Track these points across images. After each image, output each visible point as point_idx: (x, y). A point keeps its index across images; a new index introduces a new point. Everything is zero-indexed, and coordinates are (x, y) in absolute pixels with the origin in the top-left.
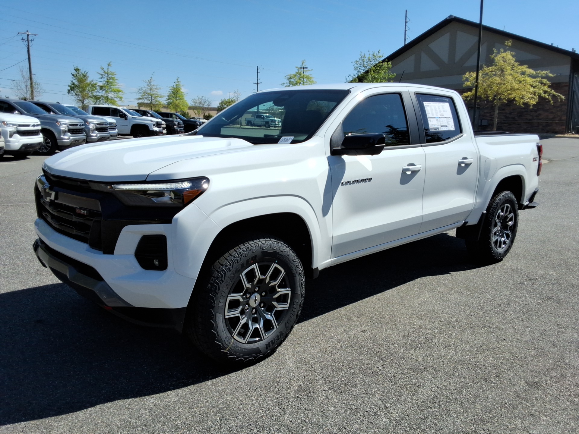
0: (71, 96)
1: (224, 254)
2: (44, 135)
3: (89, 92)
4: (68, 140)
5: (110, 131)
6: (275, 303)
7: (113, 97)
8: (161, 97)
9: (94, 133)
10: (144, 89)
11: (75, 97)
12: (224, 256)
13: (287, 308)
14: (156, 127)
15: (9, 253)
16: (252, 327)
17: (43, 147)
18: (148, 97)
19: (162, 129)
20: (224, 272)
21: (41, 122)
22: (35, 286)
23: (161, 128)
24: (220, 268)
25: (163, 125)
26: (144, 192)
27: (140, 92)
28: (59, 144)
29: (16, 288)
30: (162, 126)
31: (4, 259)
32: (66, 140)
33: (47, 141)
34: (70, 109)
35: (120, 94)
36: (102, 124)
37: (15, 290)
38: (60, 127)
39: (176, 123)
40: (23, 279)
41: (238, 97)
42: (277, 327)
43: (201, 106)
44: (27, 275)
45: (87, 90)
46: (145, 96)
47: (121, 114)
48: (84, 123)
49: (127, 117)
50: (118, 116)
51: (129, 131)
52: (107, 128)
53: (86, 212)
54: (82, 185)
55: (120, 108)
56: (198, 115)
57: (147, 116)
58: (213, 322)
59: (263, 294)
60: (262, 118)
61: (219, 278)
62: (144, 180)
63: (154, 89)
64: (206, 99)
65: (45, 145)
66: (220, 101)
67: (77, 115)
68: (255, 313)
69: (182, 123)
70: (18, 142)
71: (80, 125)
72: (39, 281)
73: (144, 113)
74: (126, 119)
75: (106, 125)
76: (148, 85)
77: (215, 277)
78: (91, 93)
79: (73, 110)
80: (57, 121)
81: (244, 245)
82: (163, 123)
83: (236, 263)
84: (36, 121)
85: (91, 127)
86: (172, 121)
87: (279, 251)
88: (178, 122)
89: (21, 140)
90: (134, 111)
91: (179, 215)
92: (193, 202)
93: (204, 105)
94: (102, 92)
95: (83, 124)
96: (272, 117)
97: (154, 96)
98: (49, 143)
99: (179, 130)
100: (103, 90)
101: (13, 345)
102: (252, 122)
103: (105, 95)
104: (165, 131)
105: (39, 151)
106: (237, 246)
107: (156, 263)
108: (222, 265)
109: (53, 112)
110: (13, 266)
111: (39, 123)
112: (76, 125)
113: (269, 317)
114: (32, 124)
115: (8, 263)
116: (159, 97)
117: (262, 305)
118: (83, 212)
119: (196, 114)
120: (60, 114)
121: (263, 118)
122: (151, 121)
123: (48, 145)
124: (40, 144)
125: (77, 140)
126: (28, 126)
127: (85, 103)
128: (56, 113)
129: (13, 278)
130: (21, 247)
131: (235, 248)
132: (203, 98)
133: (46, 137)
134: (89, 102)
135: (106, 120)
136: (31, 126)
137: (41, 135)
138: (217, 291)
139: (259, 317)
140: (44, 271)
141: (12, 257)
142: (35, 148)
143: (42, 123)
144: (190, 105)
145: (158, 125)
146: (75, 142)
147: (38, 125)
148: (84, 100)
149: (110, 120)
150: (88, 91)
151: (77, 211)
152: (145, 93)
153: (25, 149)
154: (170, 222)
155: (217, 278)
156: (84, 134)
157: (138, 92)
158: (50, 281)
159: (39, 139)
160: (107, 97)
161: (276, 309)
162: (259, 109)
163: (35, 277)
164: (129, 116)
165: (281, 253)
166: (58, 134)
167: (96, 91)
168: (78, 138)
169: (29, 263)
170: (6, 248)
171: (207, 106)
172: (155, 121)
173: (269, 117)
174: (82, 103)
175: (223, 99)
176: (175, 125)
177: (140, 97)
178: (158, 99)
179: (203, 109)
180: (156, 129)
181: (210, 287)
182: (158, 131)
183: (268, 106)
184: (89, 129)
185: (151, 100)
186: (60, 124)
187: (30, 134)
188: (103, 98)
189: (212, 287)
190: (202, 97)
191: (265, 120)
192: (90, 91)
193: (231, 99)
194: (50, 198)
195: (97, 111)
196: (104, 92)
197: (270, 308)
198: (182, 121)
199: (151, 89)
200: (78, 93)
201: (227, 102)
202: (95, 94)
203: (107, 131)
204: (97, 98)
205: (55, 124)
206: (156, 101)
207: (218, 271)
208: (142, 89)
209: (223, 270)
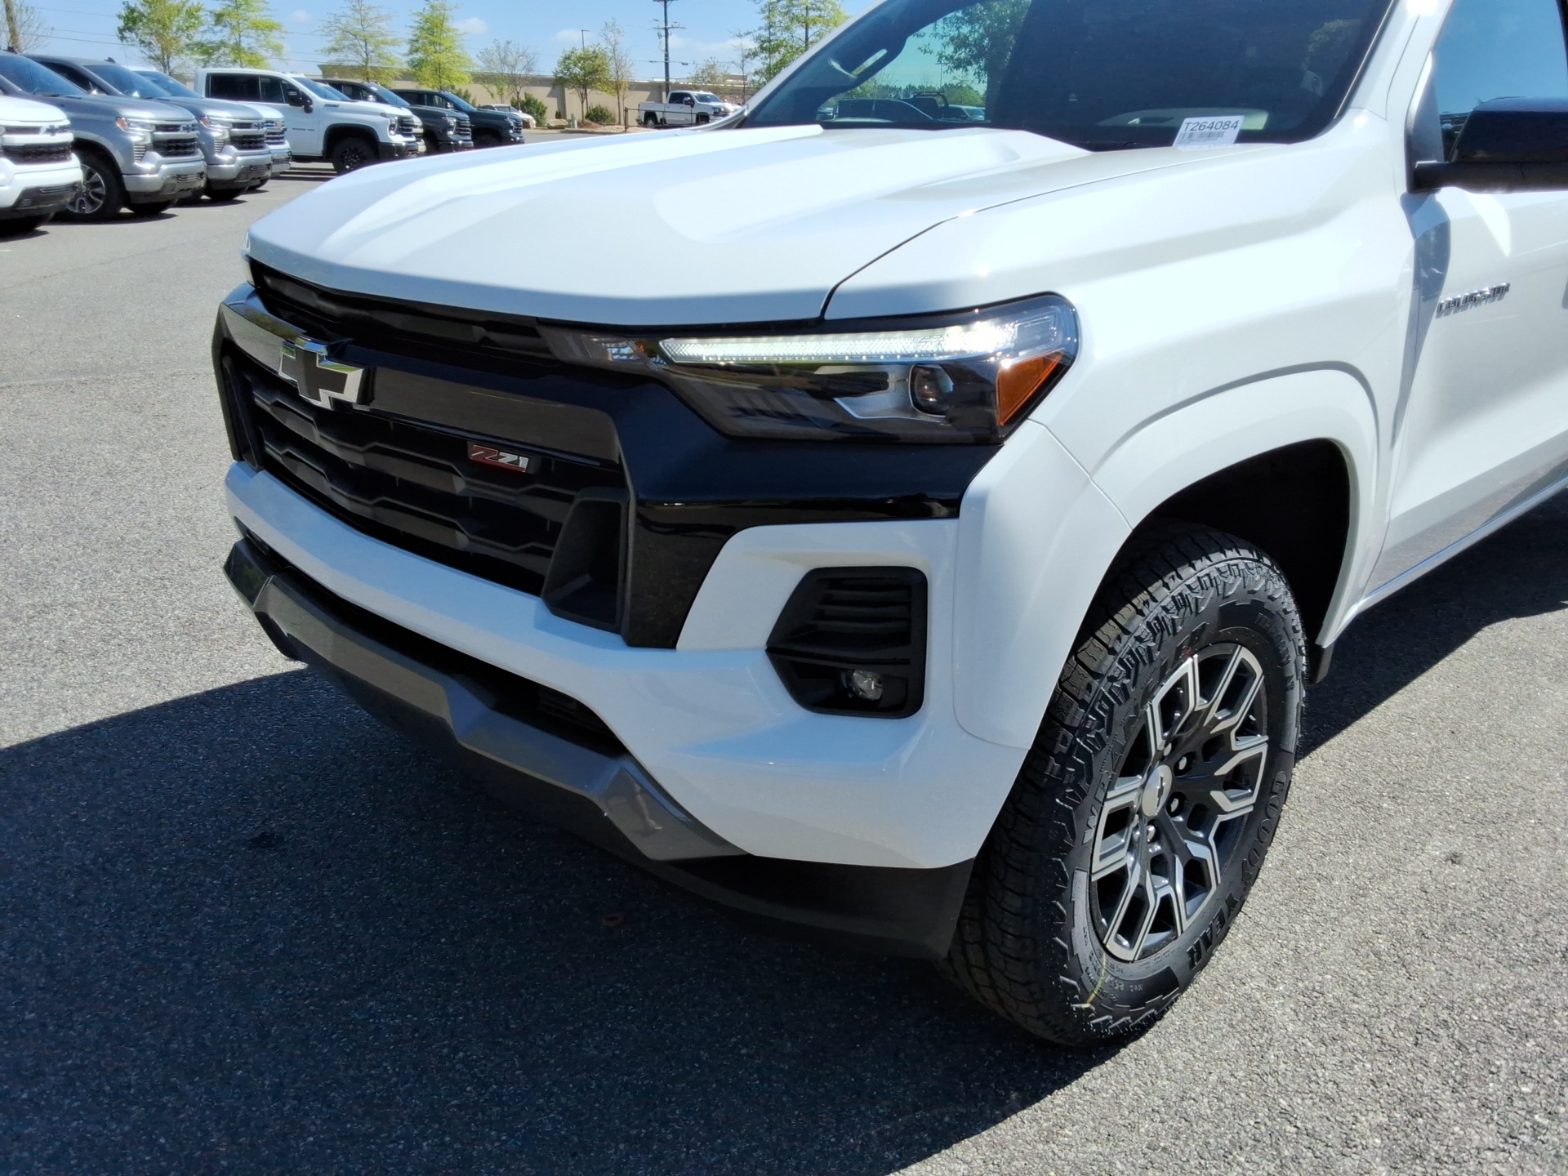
0: (131, 48)
1: (1099, 629)
2: (84, 161)
3: (180, 33)
4: (156, 176)
5: (272, 147)
6: (1218, 796)
7: (252, 45)
8: (394, 43)
9: (228, 153)
10: (343, 20)
11: (142, 49)
12: (1098, 634)
13: (1251, 809)
14: (397, 133)
15: (70, 558)
16: (1156, 896)
17: (83, 199)
18: (355, 45)
19: (413, 139)
20: (1106, 707)
21: (71, 119)
22: (203, 690)
23: (410, 135)
24: (1089, 687)
25: (416, 127)
26: (803, 370)
27: (332, 28)
28: (130, 186)
29: (135, 700)
30: (415, 130)
31: (60, 580)
32: (147, 176)
33: (93, 179)
34: (147, 80)
35: (275, 38)
36: (248, 126)
37: (133, 708)
38: (127, 134)
39: (452, 122)
40: (149, 658)
41: (616, 43)
42: (1219, 881)
43: (507, 71)
44: (159, 644)
45: (174, 29)
46: (347, 43)
47: (292, 93)
48: (196, 122)
49: (311, 103)
50: (281, 102)
51: (317, 146)
52: (261, 136)
53: (523, 462)
54: (495, 336)
55: (289, 77)
56: (497, 97)
57: (365, 99)
58: (1061, 908)
59: (1183, 764)
60: (687, 103)
61: (1089, 731)
62: (817, 314)
63: (371, 19)
64: (521, 51)
65: (87, 192)
66: (560, 56)
67: (167, 95)
68: (1156, 838)
69: (468, 123)
70: (10, 183)
71: (187, 129)
72: (207, 667)
73: (357, 92)
74: (308, 110)
75: (258, 126)
76: (354, 9)
77: (1070, 728)
78: (187, 37)
79: (154, 82)
80: (118, 117)
81: (1166, 585)
82: (417, 121)
83: (1144, 664)
84: (55, 115)
85: (218, 133)
86: (440, 116)
87: (1263, 599)
88: (457, 118)
89: (18, 177)
90: (328, 86)
91: (990, 478)
92: (1034, 416)
93: (513, 67)
94: (221, 31)
95: (193, 125)
96: (716, 100)
97: (372, 40)
98: (97, 184)
99: (460, 142)
100: (225, 26)
101: (195, 958)
102: (659, 116)
103: (232, 42)
104: (422, 146)
105: (70, 208)
106: (1140, 592)
107: (867, 684)
108: (1096, 675)
109: (101, 89)
110: (100, 606)
111: (67, 122)
112: (175, 128)
113: (1198, 851)
114: (46, 126)
115: (82, 599)
116: (386, 43)
117: (1175, 805)
118: (507, 458)
119: (492, 95)
120: (119, 96)
121: (691, 103)
122: (384, 115)
123: (98, 190)
124: (73, 186)
125: (182, 173)
126: (35, 130)
127: (172, 65)
128: (108, 92)
129: (112, 659)
130: (105, 534)
131: (1135, 601)
132: (511, 46)
133: (88, 167)
134: (183, 64)
135: (259, 113)
136: (43, 130)
137: (74, 160)
138: (1083, 784)
139: (1168, 856)
140: (215, 626)
141: (87, 574)
142: (62, 201)
143: (75, 124)
144: (477, 70)
145: (403, 126)
146: (175, 181)
147: (63, 129)
148: (168, 58)
149: (268, 111)
150: (178, 29)
151: (476, 453)
152: (345, 31)
153: (32, 205)
154: (953, 509)
155: (1082, 731)
156: (200, 154)
157: (327, 30)
158: (247, 667)
159: (70, 171)
160: (238, 44)
161: (1221, 818)
162: (670, 76)
163: (189, 650)
164: (317, 100)
165: (1268, 605)
166: (122, 153)
167: (202, 29)
168: (185, 168)
169: (151, 596)
170: (55, 538)
171: (523, 73)
172: (393, 116)
173: (708, 101)
174: (165, 66)
175: (569, 49)
176: (450, 128)
177: (333, 44)
178: (387, 50)
179: (513, 80)
180: (398, 139)
181: (1057, 769)
182: (404, 144)
183: (699, 66)
184: (210, 140)
185: (364, 55)
186: (129, 125)
187: (43, 157)
188: (227, 51)
189: (1063, 770)
190: (508, 43)
191: (696, 110)
192: (183, 31)
193: (591, 50)
194: (337, 395)
195: (224, 87)
196: (227, 31)
197: (1200, 815)
198: (467, 116)
199: (363, 20)
200: (147, 39)
201: (580, 59)
202: (197, 38)
203: (261, 147)
204: (207, 50)
205: (110, 124)
206: (380, 56)
207: (1083, 704)
208: (338, 20)
209: (1104, 698)
